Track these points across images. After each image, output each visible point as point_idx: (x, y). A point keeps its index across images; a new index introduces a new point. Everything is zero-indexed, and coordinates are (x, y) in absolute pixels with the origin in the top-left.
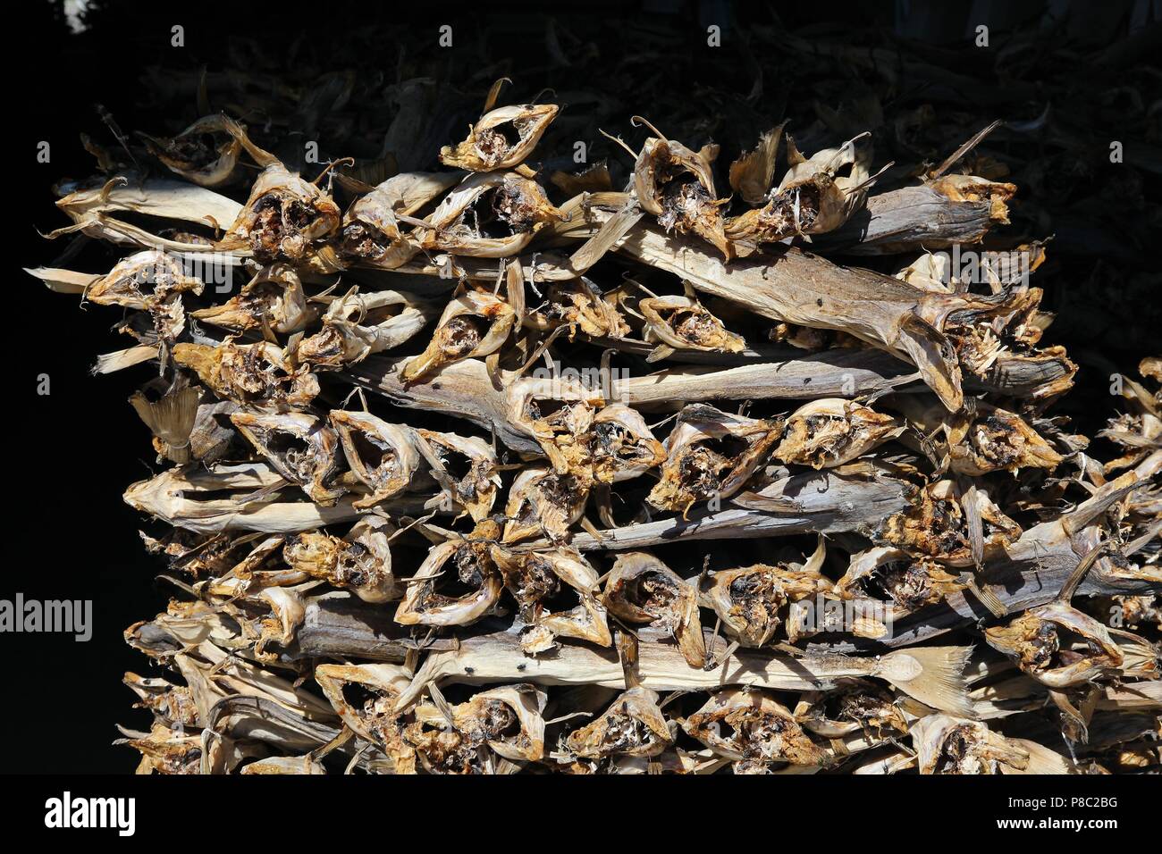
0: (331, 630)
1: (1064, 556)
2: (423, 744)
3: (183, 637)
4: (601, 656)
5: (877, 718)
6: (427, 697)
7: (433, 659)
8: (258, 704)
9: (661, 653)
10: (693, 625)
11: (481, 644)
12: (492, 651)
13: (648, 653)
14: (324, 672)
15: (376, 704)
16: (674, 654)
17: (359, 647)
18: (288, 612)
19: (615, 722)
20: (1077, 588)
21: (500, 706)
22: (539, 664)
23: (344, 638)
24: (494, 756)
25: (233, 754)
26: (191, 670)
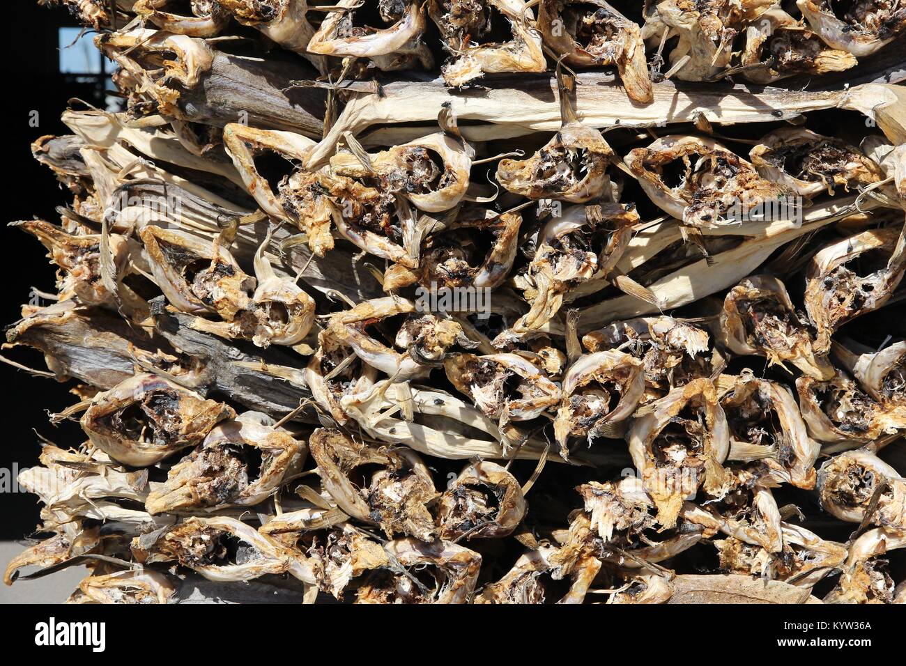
0: (242, 88)
2: (337, 186)
3: (91, 138)
4: (535, 97)
5: (843, 172)
6: (342, 144)
7: (352, 105)
8: (166, 191)
9: (600, 94)
10: (636, 59)
11: (403, 87)
12: (415, 93)
13: (587, 94)
14: (233, 131)
15: (290, 180)
16: (616, 94)
17: (272, 111)
18: (194, 57)
19: (549, 156)
21: (423, 154)
22: (466, 102)
23: (255, 100)
24: (416, 212)
25: (140, 255)
26: (96, 165)
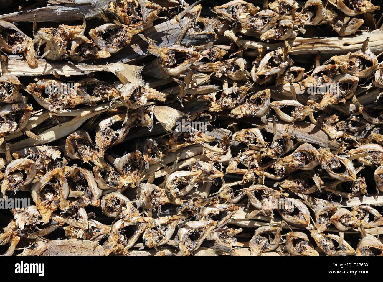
1: (176, 29)
9: (18, 63)
10: (31, 51)
13: (12, 63)
16: (24, 64)
20: (182, 41)
